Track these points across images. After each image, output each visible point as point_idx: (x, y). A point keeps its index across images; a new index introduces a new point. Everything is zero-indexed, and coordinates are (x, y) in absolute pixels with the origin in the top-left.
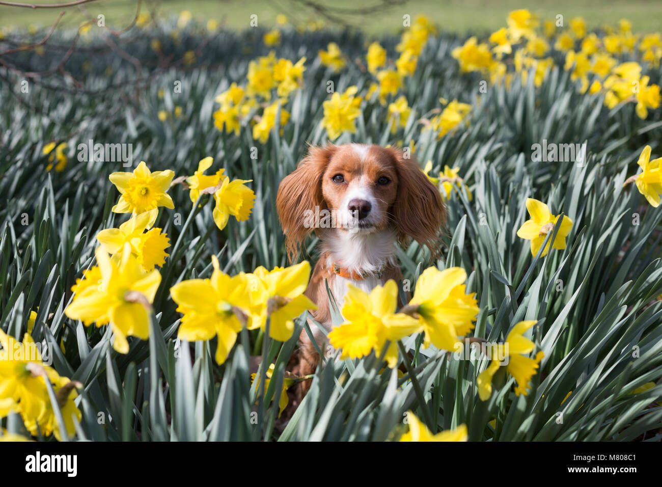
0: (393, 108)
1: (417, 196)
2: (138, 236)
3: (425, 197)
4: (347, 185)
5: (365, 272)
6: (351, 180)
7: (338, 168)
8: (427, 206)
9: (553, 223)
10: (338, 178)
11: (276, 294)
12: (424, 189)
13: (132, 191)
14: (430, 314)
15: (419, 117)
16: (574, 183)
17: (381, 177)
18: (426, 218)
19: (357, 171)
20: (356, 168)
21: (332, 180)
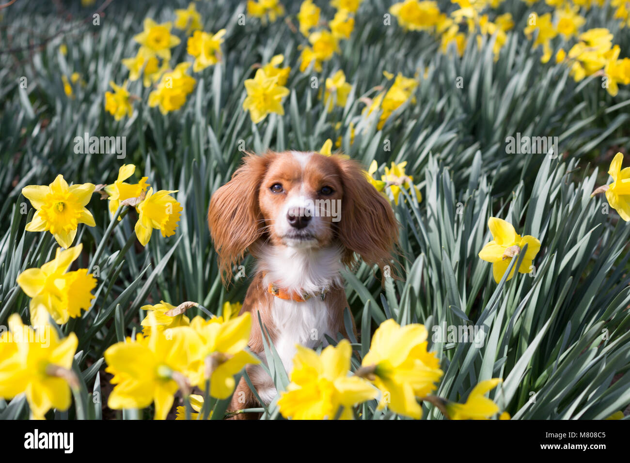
0: (330, 83)
1: (365, 210)
2: (62, 277)
3: (374, 211)
4: (286, 194)
5: (306, 293)
6: (290, 189)
7: (276, 177)
8: (377, 221)
9: (518, 245)
10: (276, 187)
11: (216, 350)
12: (372, 202)
13: (49, 208)
14: (388, 375)
15: (358, 95)
16: (538, 192)
17: (323, 187)
18: (376, 233)
19: (296, 179)
20: (296, 176)
21: (270, 189)
